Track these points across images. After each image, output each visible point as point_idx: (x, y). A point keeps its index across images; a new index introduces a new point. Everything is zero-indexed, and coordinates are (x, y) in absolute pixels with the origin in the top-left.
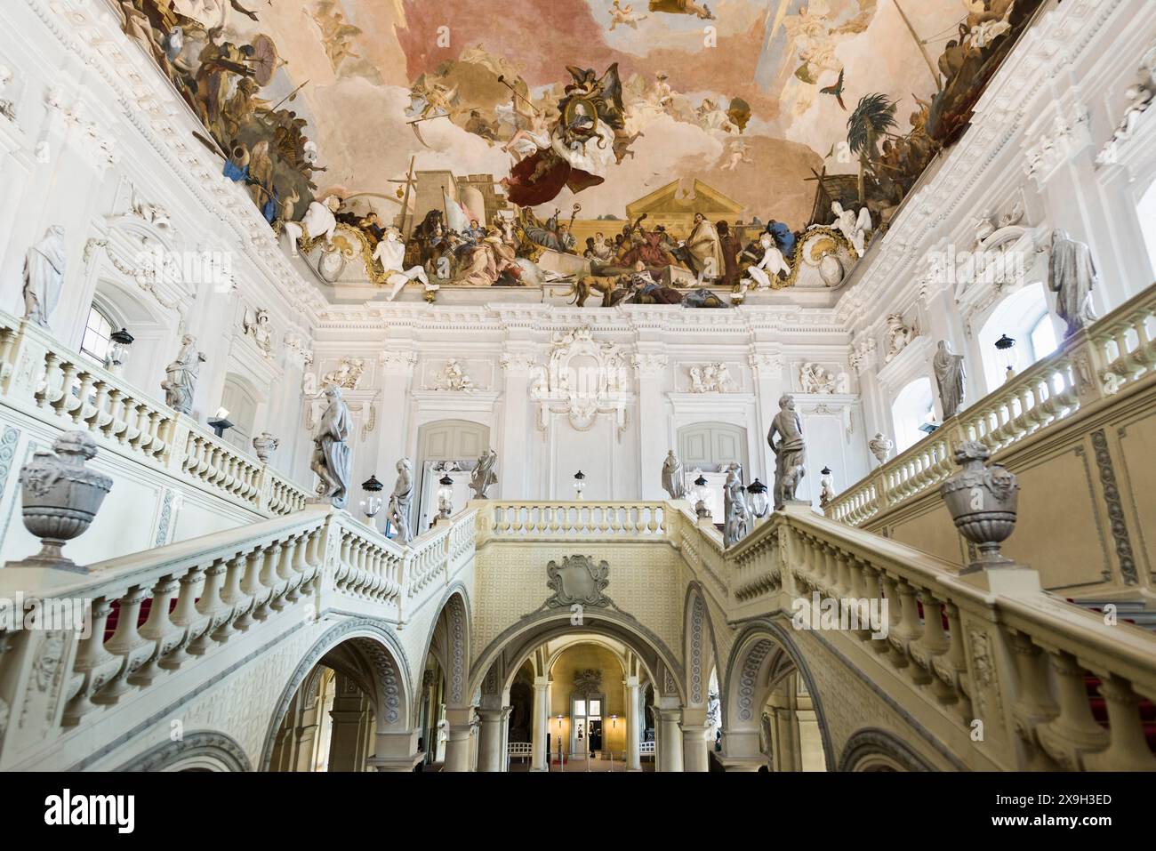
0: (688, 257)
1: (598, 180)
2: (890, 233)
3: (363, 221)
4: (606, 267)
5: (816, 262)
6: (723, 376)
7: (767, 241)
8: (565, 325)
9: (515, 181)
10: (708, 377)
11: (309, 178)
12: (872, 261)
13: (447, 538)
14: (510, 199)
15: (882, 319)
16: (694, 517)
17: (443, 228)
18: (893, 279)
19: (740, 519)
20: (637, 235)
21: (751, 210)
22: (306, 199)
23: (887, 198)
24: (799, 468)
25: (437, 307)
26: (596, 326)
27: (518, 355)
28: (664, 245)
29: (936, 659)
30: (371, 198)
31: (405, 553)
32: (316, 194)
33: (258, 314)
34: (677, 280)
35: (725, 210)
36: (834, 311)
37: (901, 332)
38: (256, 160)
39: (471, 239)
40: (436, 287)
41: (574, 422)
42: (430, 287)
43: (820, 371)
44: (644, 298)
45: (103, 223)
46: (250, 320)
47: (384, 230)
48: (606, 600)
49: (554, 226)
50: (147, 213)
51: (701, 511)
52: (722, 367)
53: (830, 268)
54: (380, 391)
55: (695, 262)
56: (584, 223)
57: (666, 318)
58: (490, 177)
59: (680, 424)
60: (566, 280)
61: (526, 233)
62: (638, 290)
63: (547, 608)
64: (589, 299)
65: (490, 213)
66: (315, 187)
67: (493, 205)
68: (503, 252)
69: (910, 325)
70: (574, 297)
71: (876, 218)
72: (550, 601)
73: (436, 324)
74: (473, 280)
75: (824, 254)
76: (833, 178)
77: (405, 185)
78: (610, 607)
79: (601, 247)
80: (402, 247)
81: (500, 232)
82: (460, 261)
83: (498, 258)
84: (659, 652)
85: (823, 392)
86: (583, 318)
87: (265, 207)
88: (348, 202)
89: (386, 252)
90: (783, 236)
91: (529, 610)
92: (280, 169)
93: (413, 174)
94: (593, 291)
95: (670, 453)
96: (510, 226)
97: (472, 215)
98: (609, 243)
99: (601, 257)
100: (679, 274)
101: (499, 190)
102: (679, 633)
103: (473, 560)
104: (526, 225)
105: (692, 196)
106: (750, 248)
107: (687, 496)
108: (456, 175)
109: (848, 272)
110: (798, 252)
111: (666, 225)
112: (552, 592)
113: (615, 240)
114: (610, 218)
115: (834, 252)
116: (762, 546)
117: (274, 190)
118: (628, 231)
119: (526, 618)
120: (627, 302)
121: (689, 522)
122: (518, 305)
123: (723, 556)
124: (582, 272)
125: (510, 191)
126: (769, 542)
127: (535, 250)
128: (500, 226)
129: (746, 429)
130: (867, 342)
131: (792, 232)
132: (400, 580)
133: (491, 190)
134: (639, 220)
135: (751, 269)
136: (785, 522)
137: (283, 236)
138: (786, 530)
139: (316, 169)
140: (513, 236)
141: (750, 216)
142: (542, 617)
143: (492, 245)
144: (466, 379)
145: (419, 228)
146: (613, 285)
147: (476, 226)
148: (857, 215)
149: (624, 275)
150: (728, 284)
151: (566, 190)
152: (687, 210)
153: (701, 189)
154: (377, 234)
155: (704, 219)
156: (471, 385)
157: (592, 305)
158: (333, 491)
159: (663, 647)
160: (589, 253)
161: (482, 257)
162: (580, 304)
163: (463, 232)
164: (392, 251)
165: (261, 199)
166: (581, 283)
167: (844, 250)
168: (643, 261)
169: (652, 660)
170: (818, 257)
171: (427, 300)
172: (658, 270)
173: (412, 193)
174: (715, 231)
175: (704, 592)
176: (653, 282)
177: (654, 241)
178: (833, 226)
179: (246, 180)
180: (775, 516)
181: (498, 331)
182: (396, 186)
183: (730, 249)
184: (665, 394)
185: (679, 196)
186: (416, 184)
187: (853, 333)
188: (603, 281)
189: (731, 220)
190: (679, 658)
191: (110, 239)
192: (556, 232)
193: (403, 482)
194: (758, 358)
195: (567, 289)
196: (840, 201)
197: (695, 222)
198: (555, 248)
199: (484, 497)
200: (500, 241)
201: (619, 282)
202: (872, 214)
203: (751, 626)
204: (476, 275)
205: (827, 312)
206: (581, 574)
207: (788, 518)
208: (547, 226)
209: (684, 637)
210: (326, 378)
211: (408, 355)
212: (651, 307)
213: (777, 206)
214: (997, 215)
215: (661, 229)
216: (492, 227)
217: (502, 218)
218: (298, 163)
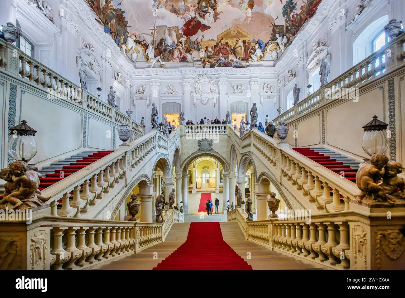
0: (234, 52)
1: (209, 28)
2: (291, 45)
3: (142, 42)
4: (211, 55)
5: (270, 53)
6: (243, 88)
7: (257, 46)
8: (200, 74)
9: (185, 28)
10: (239, 88)
11: (126, 30)
12: (286, 54)
13: (175, 135)
14: (184, 34)
15: (287, 71)
16: (233, 129)
17: (165, 44)
18: (291, 59)
19: (244, 130)
20: (220, 45)
21: (253, 36)
22: (126, 37)
23: (292, 33)
24: (256, 120)
25: (165, 69)
26: (208, 74)
27: (187, 83)
28: (228, 48)
29: (273, 159)
30: (144, 35)
31: (168, 139)
32: (129, 35)
33: (118, 74)
34: (231, 59)
35: (246, 37)
36: (274, 68)
37: (291, 75)
38: (112, 26)
39: (173, 47)
40: (164, 63)
41: (202, 102)
42: (162, 63)
43: (269, 86)
44: (222, 65)
45: (79, 52)
46: (116, 76)
47: (148, 45)
48: (212, 149)
49: (196, 43)
50: (88, 46)
51: (235, 127)
52: (242, 86)
53: (274, 54)
54: (151, 94)
55: (236, 53)
56: (205, 42)
57: (227, 71)
58: (178, 27)
59: (231, 102)
60: (200, 60)
61: (188, 45)
62: (220, 63)
63: (198, 151)
64: (207, 65)
65: (178, 39)
66: (128, 33)
67: (179, 36)
68: (182, 51)
69: (294, 74)
70: (202, 65)
71: (288, 39)
72: (199, 149)
73: (164, 74)
74: (174, 60)
75: (273, 50)
76: (277, 26)
77: (153, 30)
78: (213, 151)
79: (210, 49)
80: (154, 51)
81: (181, 45)
82: (170, 54)
83: (181, 53)
84: (224, 161)
85: (269, 92)
86: (205, 71)
87: (116, 40)
88: (137, 37)
89: (149, 52)
90: (262, 45)
91: (194, 152)
92: (119, 27)
93: (156, 27)
94: (207, 63)
95: (228, 112)
96: (184, 43)
97: (173, 40)
98: (212, 48)
99: (210, 52)
100: (232, 57)
101: (180, 31)
102: (229, 156)
103: (180, 140)
104: (188, 43)
105: (236, 32)
106: (252, 49)
107: (232, 123)
108: (168, 27)
109: (279, 56)
110: (266, 50)
111: (228, 42)
112: (199, 147)
113: (214, 47)
114: (212, 40)
115: (276, 49)
116: (248, 137)
117: (118, 35)
118: (217, 44)
119: (193, 154)
120: (217, 67)
121: (232, 130)
122: (187, 68)
123: (240, 139)
124: (204, 57)
125: (184, 32)
126: (249, 136)
127: (191, 50)
128: (181, 43)
129: (248, 103)
130: (282, 78)
131: (264, 43)
132: (168, 146)
133: (178, 32)
134: (221, 40)
135: (252, 56)
136: (252, 132)
137: (121, 49)
138: (252, 134)
139: (128, 27)
140: (185, 46)
141: (252, 38)
142: (197, 153)
143: (179, 49)
144: (174, 90)
145: (158, 44)
146: (213, 61)
147: (174, 43)
148: (283, 38)
149: (216, 58)
150: (245, 60)
151: (200, 31)
152: (234, 37)
153: (239, 30)
154: (146, 47)
155: (239, 39)
156: (175, 92)
157: (207, 67)
158: (156, 127)
159: (225, 160)
160: (206, 51)
161: (176, 53)
162: (204, 67)
163: (171, 45)
164: (151, 52)
165: (114, 38)
166: (204, 61)
167: (279, 49)
168: (222, 53)
169: (222, 163)
170: (271, 51)
171: (162, 67)
172: (226, 56)
173: (156, 33)
174: (242, 43)
175: (235, 147)
176: (224, 60)
177: (225, 47)
178: (276, 42)
179: (110, 32)
180: (250, 131)
181: (181, 76)
182: (151, 31)
183: (246, 49)
184: (227, 94)
185: (232, 32)
186: (156, 30)
187: (279, 75)
188: (210, 60)
189: (247, 40)
190: (229, 162)
191: (81, 56)
192: (197, 45)
193: (166, 123)
194: (253, 83)
195: (200, 63)
196: (279, 34)
197: (237, 41)
198: (197, 50)
199: (182, 124)
200: (181, 48)
201: (215, 60)
202: (287, 38)
203: (245, 154)
204: (175, 59)
205: (272, 68)
206: (206, 143)
207: (253, 131)
208: (194, 43)
209: (230, 158)
210: (136, 91)
211: (158, 84)
212: (224, 68)
213: (260, 35)
214: (320, 42)
215: (227, 43)
216: (179, 44)
217: (182, 40)
218: (123, 25)
